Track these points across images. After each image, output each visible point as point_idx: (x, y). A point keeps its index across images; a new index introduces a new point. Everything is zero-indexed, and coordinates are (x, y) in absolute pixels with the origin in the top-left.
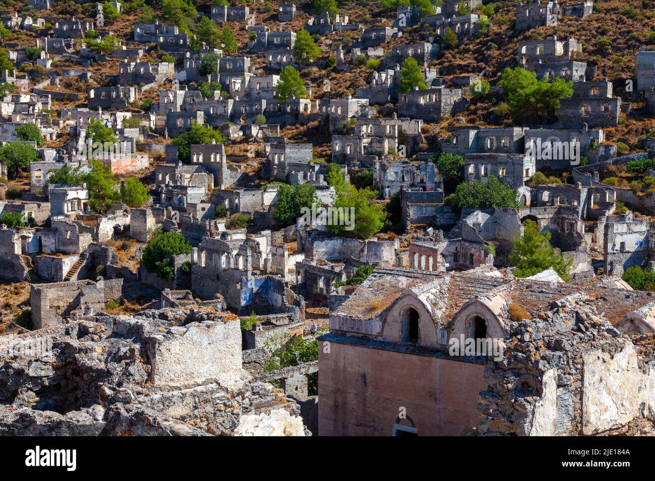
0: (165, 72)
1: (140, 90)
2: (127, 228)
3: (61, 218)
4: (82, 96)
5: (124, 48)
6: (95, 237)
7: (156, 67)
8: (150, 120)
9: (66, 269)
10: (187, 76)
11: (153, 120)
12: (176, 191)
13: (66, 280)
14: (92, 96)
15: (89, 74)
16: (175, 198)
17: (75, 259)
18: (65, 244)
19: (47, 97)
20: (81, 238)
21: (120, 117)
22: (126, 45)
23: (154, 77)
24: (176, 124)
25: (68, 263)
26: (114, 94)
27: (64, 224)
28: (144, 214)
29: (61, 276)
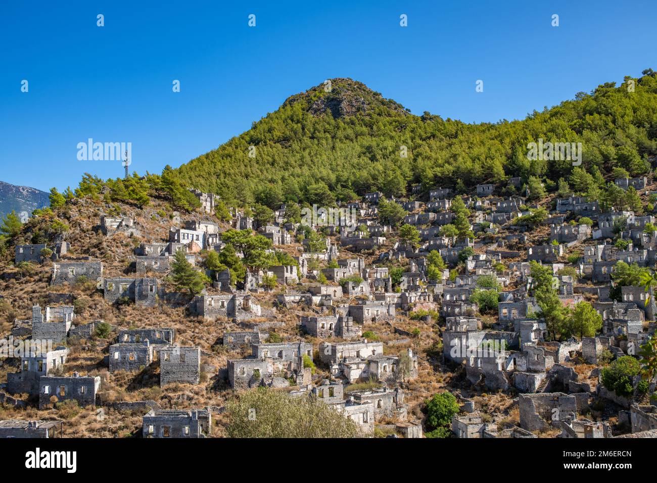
0: (584, 232)
1: (566, 246)
2: (579, 354)
3: (529, 344)
4: (522, 253)
5: (550, 216)
6: (556, 360)
7: (577, 228)
8: (580, 269)
9: (537, 384)
10: (602, 234)
11: (581, 269)
12: (615, 324)
13: (538, 392)
14: (531, 253)
15: (526, 238)
16: (615, 329)
17: (544, 375)
18: (534, 364)
19: (498, 255)
20: (547, 360)
21: (556, 268)
22: (551, 214)
23: (576, 236)
24: (601, 271)
25: (539, 379)
26: (547, 251)
27: (533, 348)
28: (594, 342)
29: (534, 389)
